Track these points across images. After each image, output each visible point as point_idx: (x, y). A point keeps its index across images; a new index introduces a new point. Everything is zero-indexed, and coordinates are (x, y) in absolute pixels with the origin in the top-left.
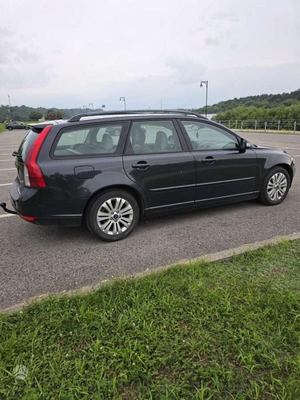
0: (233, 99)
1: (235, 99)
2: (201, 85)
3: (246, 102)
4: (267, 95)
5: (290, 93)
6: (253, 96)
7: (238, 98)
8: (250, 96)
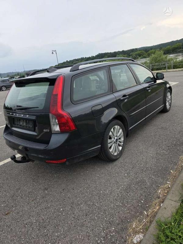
0: (66, 61)
1: (67, 61)
2: (53, 53)
3: (74, 63)
4: (83, 58)
5: (95, 56)
6: (77, 58)
7: (69, 61)
8: (75, 59)
